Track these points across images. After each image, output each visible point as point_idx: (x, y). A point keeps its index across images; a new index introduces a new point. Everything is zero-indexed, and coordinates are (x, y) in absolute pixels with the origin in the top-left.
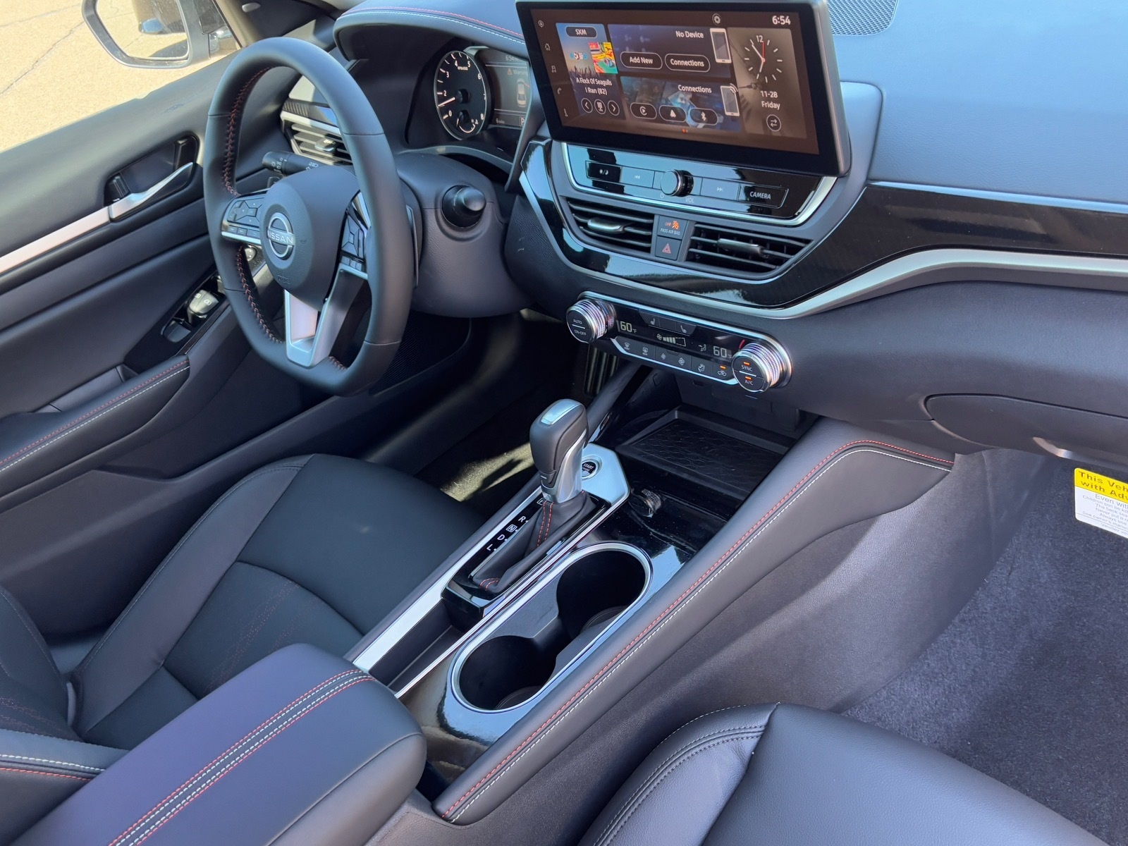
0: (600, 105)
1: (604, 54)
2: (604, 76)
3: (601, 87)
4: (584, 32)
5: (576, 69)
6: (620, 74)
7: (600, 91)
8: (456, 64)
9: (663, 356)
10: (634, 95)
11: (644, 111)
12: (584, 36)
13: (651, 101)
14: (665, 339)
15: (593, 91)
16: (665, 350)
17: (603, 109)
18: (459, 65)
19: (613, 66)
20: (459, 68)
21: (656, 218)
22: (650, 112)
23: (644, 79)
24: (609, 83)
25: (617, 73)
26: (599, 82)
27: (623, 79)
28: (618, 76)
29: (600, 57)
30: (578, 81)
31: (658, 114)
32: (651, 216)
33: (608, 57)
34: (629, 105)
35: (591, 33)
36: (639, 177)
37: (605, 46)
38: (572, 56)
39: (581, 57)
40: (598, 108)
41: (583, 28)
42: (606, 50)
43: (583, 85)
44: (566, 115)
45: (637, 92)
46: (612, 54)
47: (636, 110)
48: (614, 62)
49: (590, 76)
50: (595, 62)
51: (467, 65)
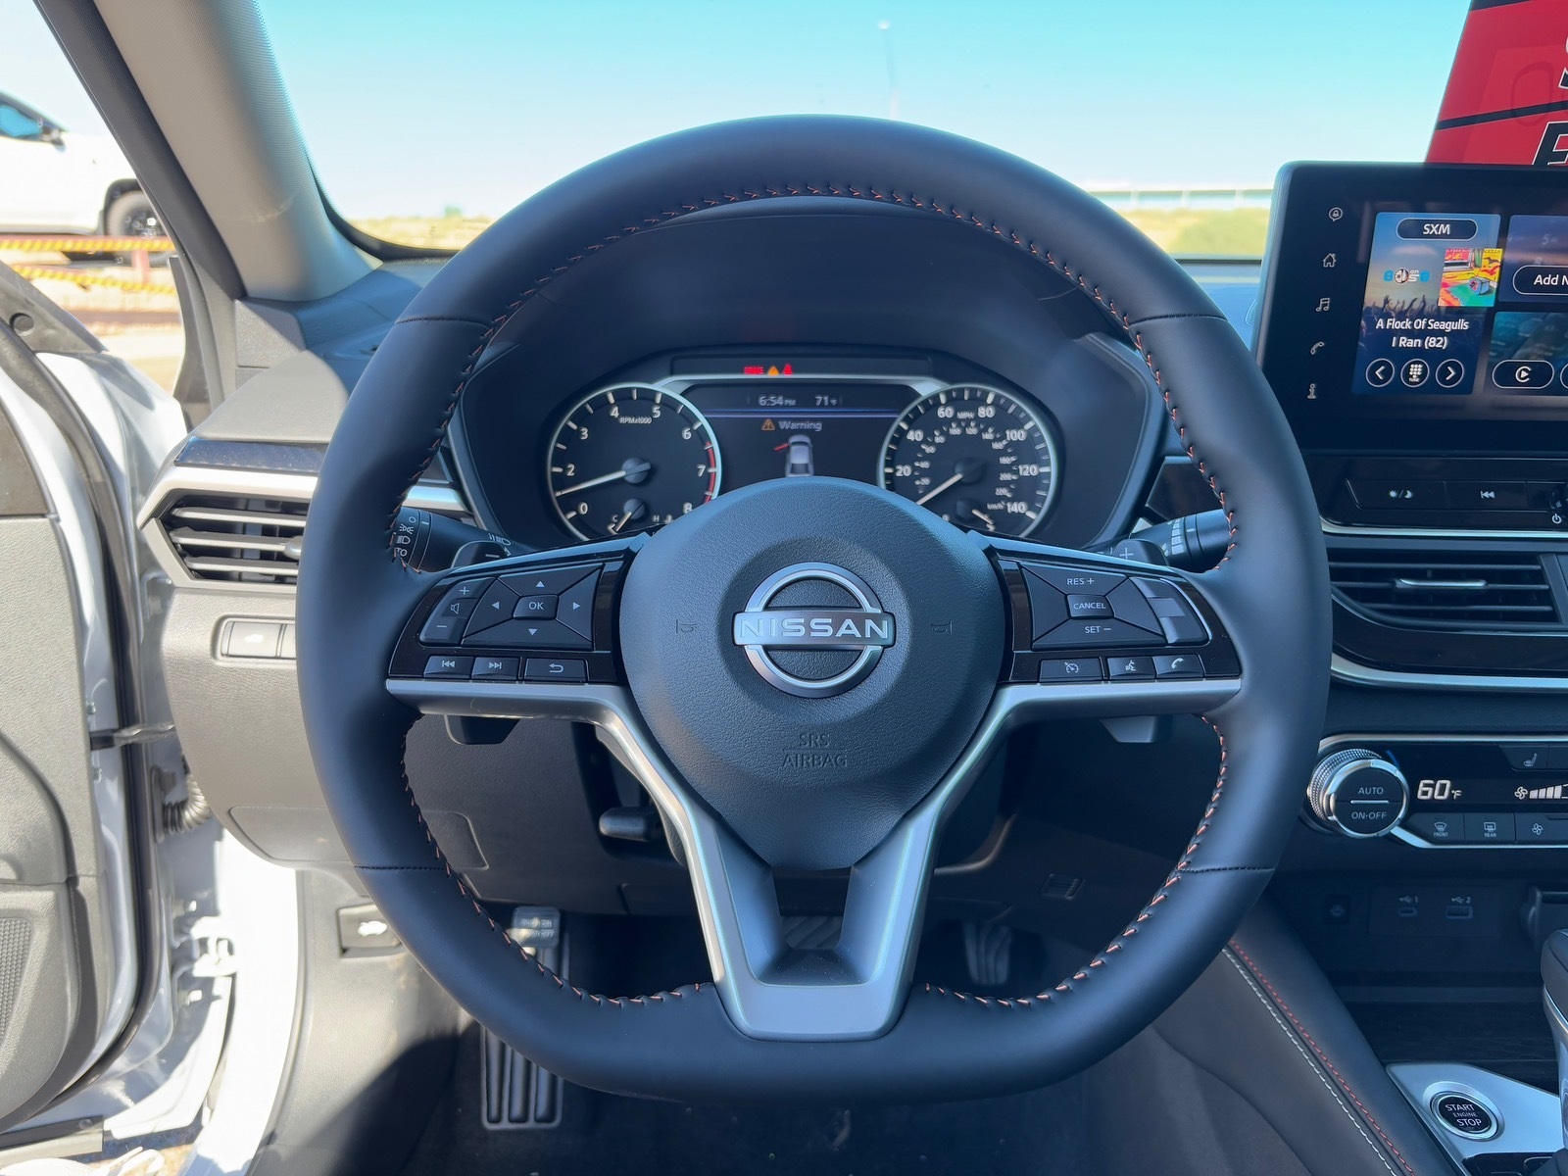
0: (1416, 370)
1: (1476, 271)
2: (1453, 313)
3: (1441, 333)
4: (1446, 229)
5: (1386, 301)
6: (1500, 306)
7: (1431, 342)
8: (615, 412)
9: (1538, 829)
10: (1516, 343)
11: (1524, 374)
12: (1444, 236)
13: (1550, 354)
14: (1534, 794)
15: (1412, 343)
16: (1541, 816)
17: (1422, 377)
18: (622, 413)
19: (1489, 292)
20: (623, 420)
21: (1543, 560)
22: (1539, 375)
23: (1552, 314)
24: (1462, 325)
25: (1491, 304)
26: (1435, 325)
27: (1501, 318)
28: (1491, 313)
29: (1463, 276)
30: (1380, 324)
31: (1557, 377)
32: (1531, 558)
33: (1483, 276)
34: (1491, 366)
35: (1464, 231)
36: (1492, 495)
37: (1485, 255)
38: (1389, 276)
39: (1414, 277)
40: (1407, 376)
41: (1445, 223)
42: (1485, 262)
43: (1392, 333)
44: (1312, 396)
45: (1526, 339)
46: (1498, 270)
47: (1506, 375)
48: (1495, 287)
49: (1421, 314)
50: (1445, 285)
51: (650, 414)
